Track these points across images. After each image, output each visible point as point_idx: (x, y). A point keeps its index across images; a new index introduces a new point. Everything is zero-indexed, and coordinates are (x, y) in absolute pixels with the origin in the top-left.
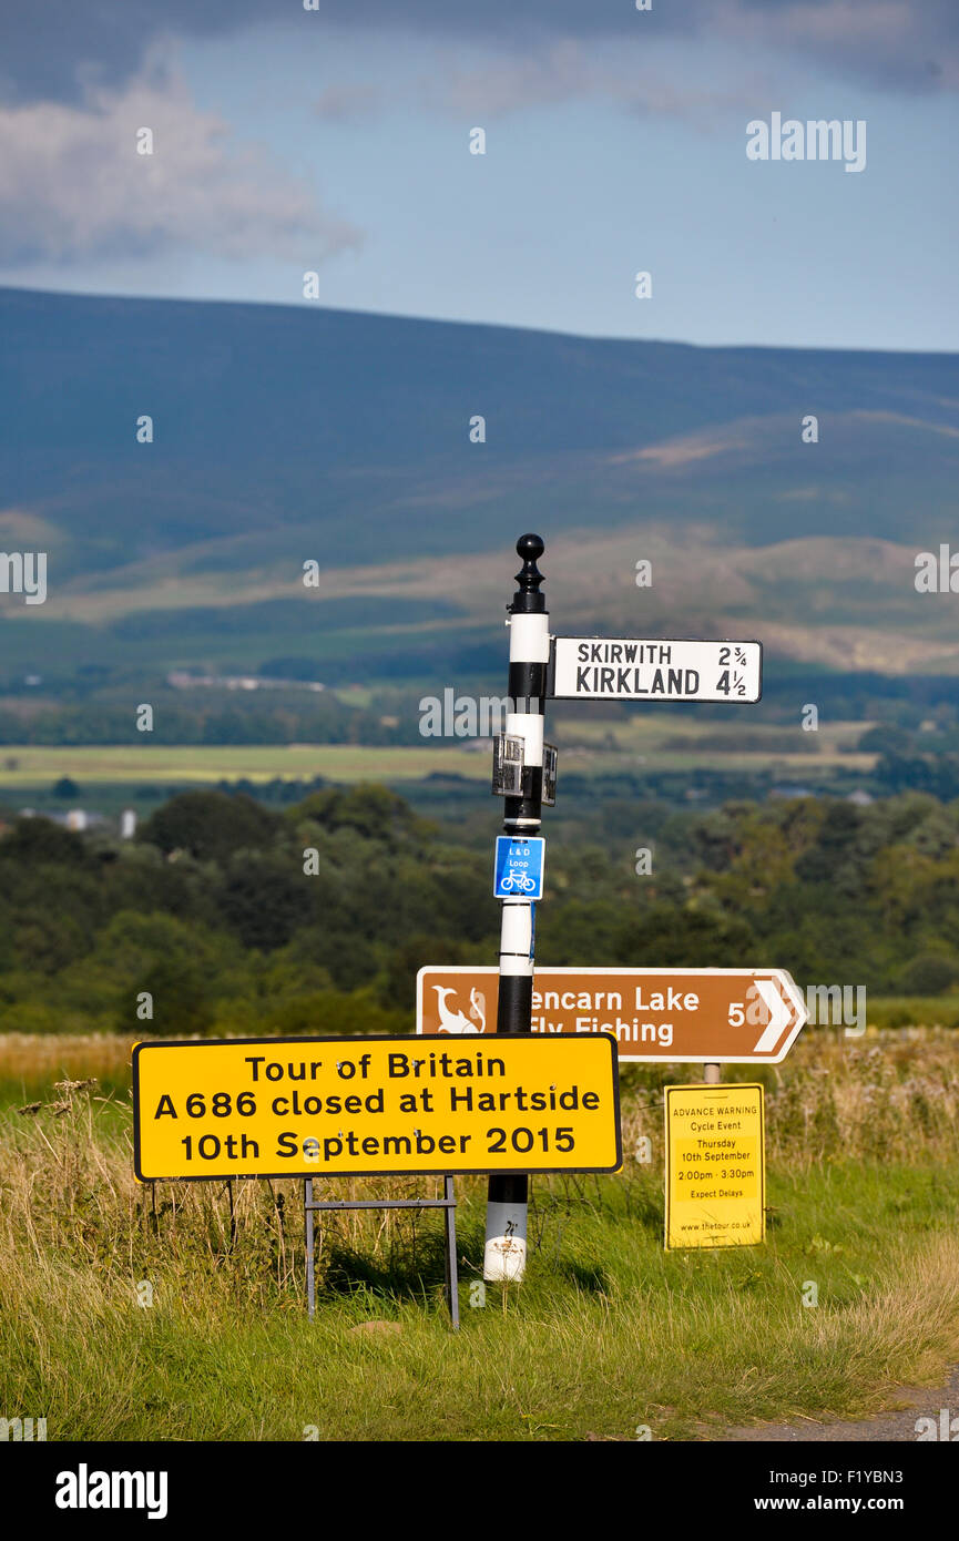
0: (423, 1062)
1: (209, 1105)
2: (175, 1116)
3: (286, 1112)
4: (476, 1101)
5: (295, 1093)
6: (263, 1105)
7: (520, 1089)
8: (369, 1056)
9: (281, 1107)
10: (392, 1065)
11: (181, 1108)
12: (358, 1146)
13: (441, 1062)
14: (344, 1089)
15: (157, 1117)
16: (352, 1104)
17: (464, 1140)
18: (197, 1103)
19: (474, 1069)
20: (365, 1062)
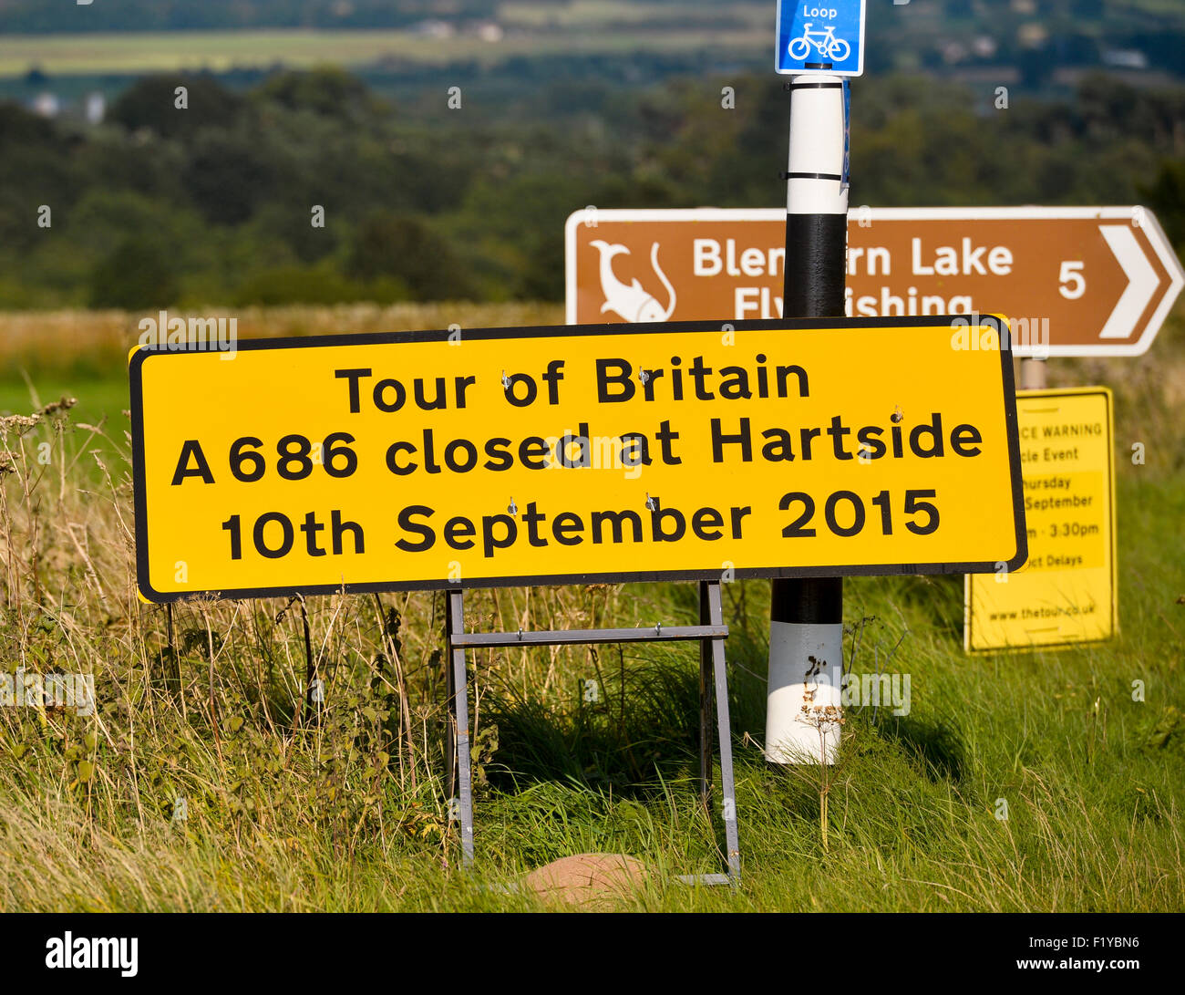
0: (660, 373)
1: (271, 457)
2: (209, 479)
3: (412, 468)
4: (758, 442)
5: (428, 435)
6: (370, 453)
7: (836, 420)
8: (561, 364)
9: (402, 459)
10: (603, 381)
11: (218, 462)
12: (545, 530)
13: (691, 372)
14: (517, 426)
15: (177, 480)
16: (532, 451)
17: (738, 514)
18: (249, 455)
19: (753, 385)
20: (553, 373)
